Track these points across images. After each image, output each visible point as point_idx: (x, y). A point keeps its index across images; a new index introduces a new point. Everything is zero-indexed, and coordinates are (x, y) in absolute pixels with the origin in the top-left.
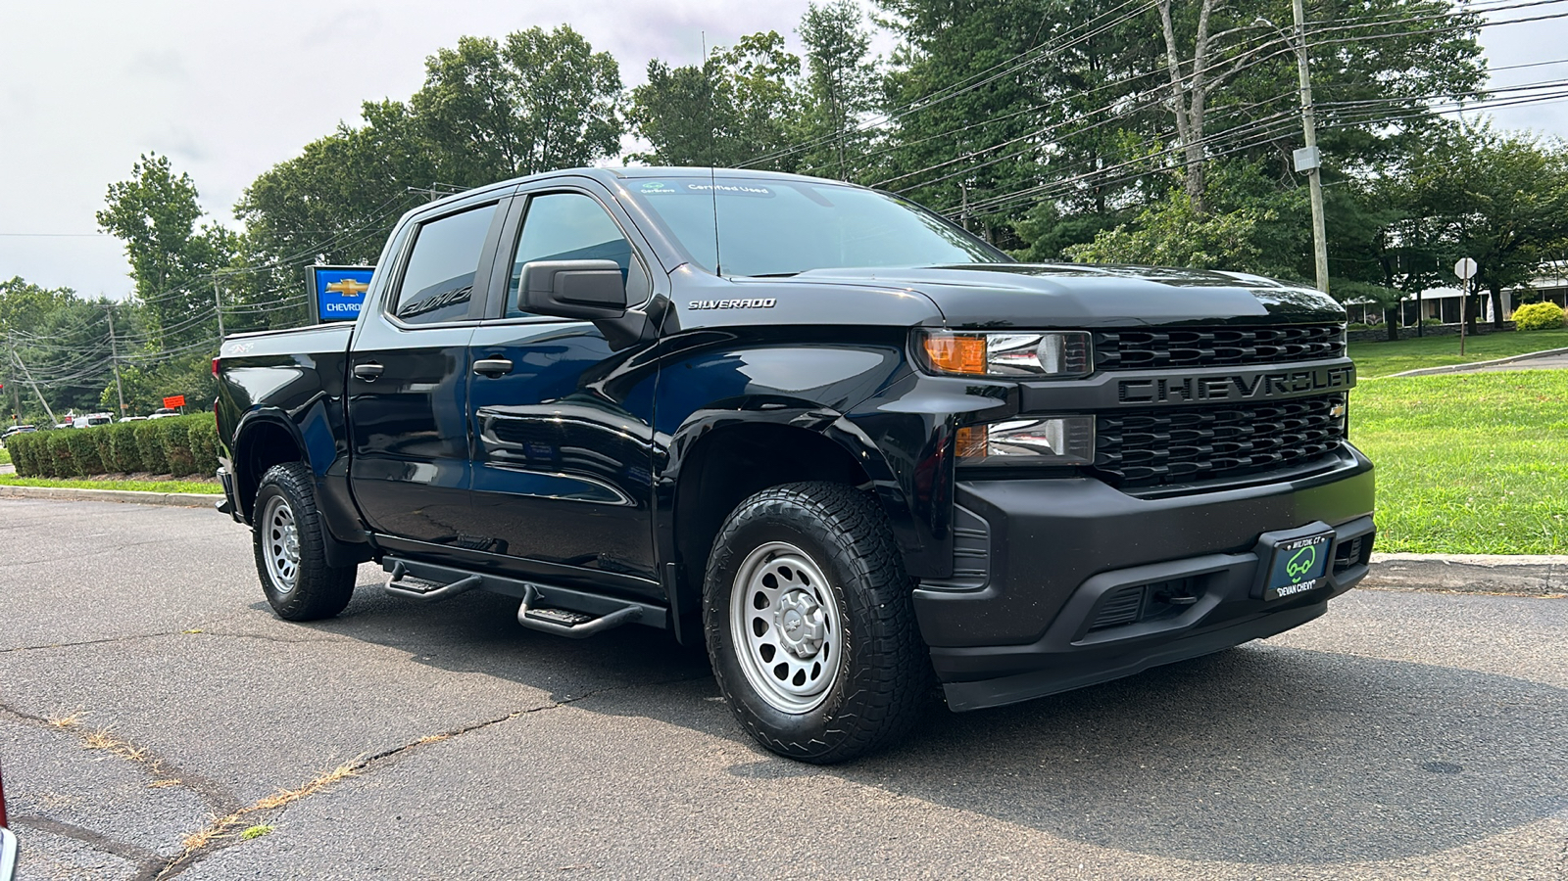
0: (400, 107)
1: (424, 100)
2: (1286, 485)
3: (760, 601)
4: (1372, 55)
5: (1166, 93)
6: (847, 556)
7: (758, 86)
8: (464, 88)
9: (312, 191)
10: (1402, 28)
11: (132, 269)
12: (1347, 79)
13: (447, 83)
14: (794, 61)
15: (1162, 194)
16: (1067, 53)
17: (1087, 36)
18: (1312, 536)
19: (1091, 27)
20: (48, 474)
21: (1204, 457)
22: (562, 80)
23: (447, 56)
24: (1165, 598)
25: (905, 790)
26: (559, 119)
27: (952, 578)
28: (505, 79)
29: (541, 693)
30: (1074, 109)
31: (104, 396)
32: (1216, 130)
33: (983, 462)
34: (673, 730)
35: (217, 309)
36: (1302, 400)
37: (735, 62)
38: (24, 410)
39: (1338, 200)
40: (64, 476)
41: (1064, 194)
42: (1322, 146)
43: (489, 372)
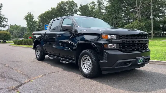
0: (54, 8)
1: (57, 7)
2: (140, 52)
3: (84, 61)
4: (159, 6)
5: (136, 9)
6: (93, 57)
7: (92, 7)
8: (61, 6)
9: (45, 16)
10: (163, 3)
11: (27, 24)
12: (156, 8)
13: (59, 6)
14: (96, 4)
15: (135, 20)
16: (126, 5)
17: (128, 3)
18: (142, 58)
19: (128, 2)
20: (17, 44)
21: (131, 49)
22: (71, 6)
23: (60, 3)
24: (126, 63)
25: (97, 81)
26: (71, 10)
27: (103, 60)
28: (65, 5)
29: (62, 69)
30: (126, 11)
31: (23, 37)
32: (141, 14)
33: (107, 48)
34: (75, 74)
35: (35, 28)
36: (142, 43)
37: (90, 4)
38: (16, 38)
39: (155, 22)
40: (19, 45)
41: (124, 20)
42: (153, 16)
43: (59, 36)
